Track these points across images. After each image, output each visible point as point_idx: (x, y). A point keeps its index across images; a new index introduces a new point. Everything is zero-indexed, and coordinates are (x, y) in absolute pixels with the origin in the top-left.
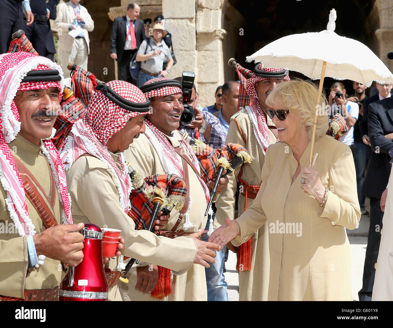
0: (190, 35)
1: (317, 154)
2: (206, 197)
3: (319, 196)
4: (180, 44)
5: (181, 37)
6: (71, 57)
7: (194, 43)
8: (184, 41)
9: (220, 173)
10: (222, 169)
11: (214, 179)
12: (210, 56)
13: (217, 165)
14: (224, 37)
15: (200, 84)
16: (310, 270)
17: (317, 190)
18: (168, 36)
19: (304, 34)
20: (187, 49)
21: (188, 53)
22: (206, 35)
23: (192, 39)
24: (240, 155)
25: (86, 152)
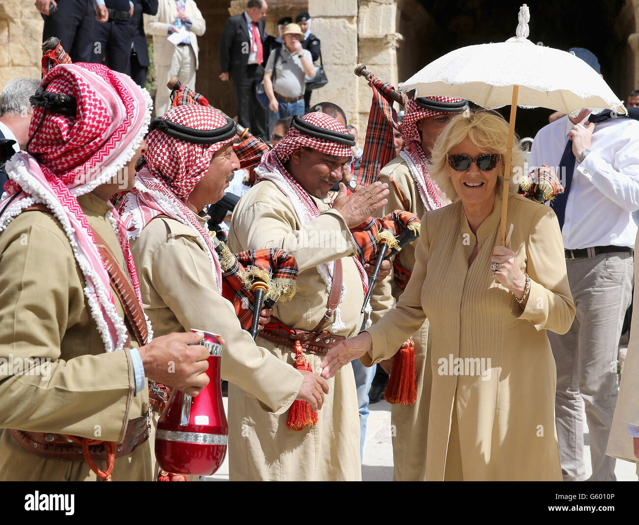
0: (349, 42)
1: (512, 226)
2: (364, 286)
3: (517, 288)
4: (334, 55)
5: (336, 45)
6: (171, 74)
7: (354, 54)
8: (339, 50)
9: (383, 253)
10: (385, 247)
11: (372, 262)
12: (379, 74)
13: (378, 241)
14: (400, 46)
15: (362, 115)
16: (498, 398)
17: (515, 279)
18: (315, 43)
19: (484, 45)
20: (344, 63)
21: (346, 68)
22: (373, 42)
23: (352, 47)
24: (413, 229)
25: (162, 212)
